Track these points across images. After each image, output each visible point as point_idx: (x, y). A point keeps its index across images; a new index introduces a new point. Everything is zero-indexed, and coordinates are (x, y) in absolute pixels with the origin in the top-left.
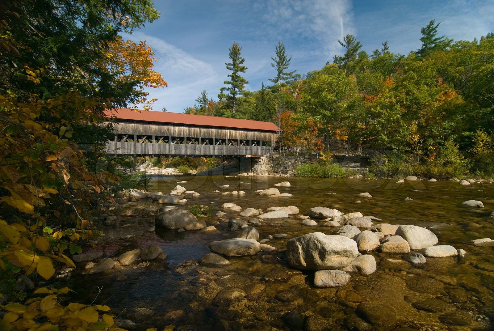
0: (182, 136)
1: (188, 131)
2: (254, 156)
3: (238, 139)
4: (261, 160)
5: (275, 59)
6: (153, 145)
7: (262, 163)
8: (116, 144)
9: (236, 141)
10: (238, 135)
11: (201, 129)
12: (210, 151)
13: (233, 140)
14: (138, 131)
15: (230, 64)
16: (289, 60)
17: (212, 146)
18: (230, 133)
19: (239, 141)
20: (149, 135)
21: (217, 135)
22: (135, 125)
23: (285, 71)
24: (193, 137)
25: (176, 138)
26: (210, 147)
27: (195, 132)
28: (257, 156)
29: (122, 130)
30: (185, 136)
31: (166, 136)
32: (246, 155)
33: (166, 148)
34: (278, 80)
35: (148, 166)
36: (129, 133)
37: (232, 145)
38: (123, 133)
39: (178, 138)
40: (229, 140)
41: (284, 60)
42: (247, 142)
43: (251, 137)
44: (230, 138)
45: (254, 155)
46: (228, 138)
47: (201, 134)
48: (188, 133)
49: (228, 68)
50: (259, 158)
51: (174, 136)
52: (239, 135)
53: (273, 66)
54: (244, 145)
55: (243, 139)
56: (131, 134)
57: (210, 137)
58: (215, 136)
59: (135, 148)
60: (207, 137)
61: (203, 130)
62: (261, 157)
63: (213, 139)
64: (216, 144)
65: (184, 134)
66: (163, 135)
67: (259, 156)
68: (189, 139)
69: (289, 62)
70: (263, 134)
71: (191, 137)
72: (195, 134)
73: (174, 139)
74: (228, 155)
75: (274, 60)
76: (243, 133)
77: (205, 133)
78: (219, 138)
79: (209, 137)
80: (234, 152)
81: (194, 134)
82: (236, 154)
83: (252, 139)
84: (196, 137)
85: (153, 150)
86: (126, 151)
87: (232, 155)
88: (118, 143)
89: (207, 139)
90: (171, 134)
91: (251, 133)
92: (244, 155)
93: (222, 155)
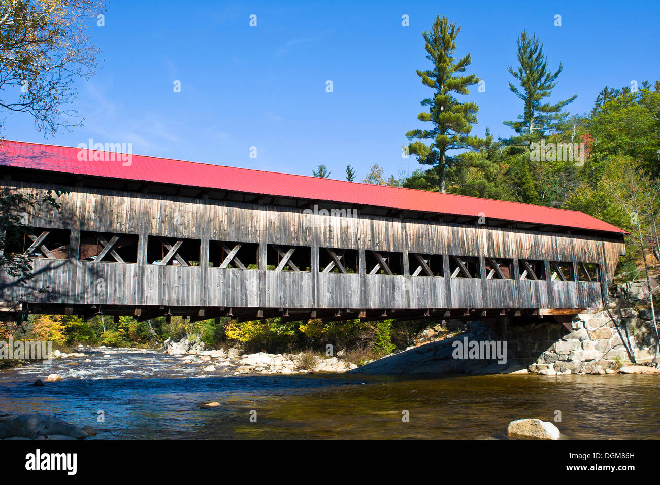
0: (352, 246)
1: (369, 231)
2: (561, 313)
3: (513, 255)
4: (580, 324)
5: (519, 74)
6: (262, 277)
7: (582, 332)
8: (142, 270)
9: (506, 262)
10: (512, 245)
11: (408, 224)
12: (435, 295)
13: (498, 260)
14: (215, 228)
15: (429, 73)
16: (556, 75)
17: (440, 281)
18: (490, 238)
19: (516, 264)
20: (250, 239)
21: (455, 245)
22: (204, 209)
23: (543, 101)
24: (385, 249)
25: (333, 254)
26: (434, 285)
27: (391, 233)
28: (567, 313)
29: (163, 222)
30: (361, 246)
31: (301, 244)
32: (538, 310)
33: (301, 286)
34: (524, 124)
35: (191, 345)
36: (186, 234)
37: (496, 276)
38: (165, 233)
39: (338, 251)
40: (489, 261)
41: (541, 75)
42: (538, 268)
43: (547, 251)
44: (492, 255)
45: (557, 310)
46: (486, 254)
47: (406, 240)
48: (369, 237)
49: (425, 82)
50: (572, 317)
51: (328, 245)
52: (514, 244)
53: (513, 89)
54: (529, 277)
55: (526, 256)
56: (192, 237)
57: (434, 251)
58: (449, 246)
59: (204, 287)
60: (426, 251)
61: (413, 228)
62: (580, 316)
63: (444, 258)
64: (452, 271)
65: (357, 240)
66: (294, 243)
67: (573, 312)
68: (372, 258)
69: (556, 81)
70: (578, 242)
71: (377, 249)
72: (391, 240)
73: (326, 256)
74: (489, 311)
75: (516, 75)
76: (527, 239)
77: (418, 237)
78: (460, 253)
79: (430, 249)
80: (505, 299)
81: (387, 240)
82: (511, 304)
83: (550, 258)
84: (392, 250)
85: (262, 292)
86: (174, 296)
87: (501, 310)
88: (148, 267)
89: (425, 256)
90: (318, 241)
91: (546, 240)
92: (534, 310)
93: (471, 310)
